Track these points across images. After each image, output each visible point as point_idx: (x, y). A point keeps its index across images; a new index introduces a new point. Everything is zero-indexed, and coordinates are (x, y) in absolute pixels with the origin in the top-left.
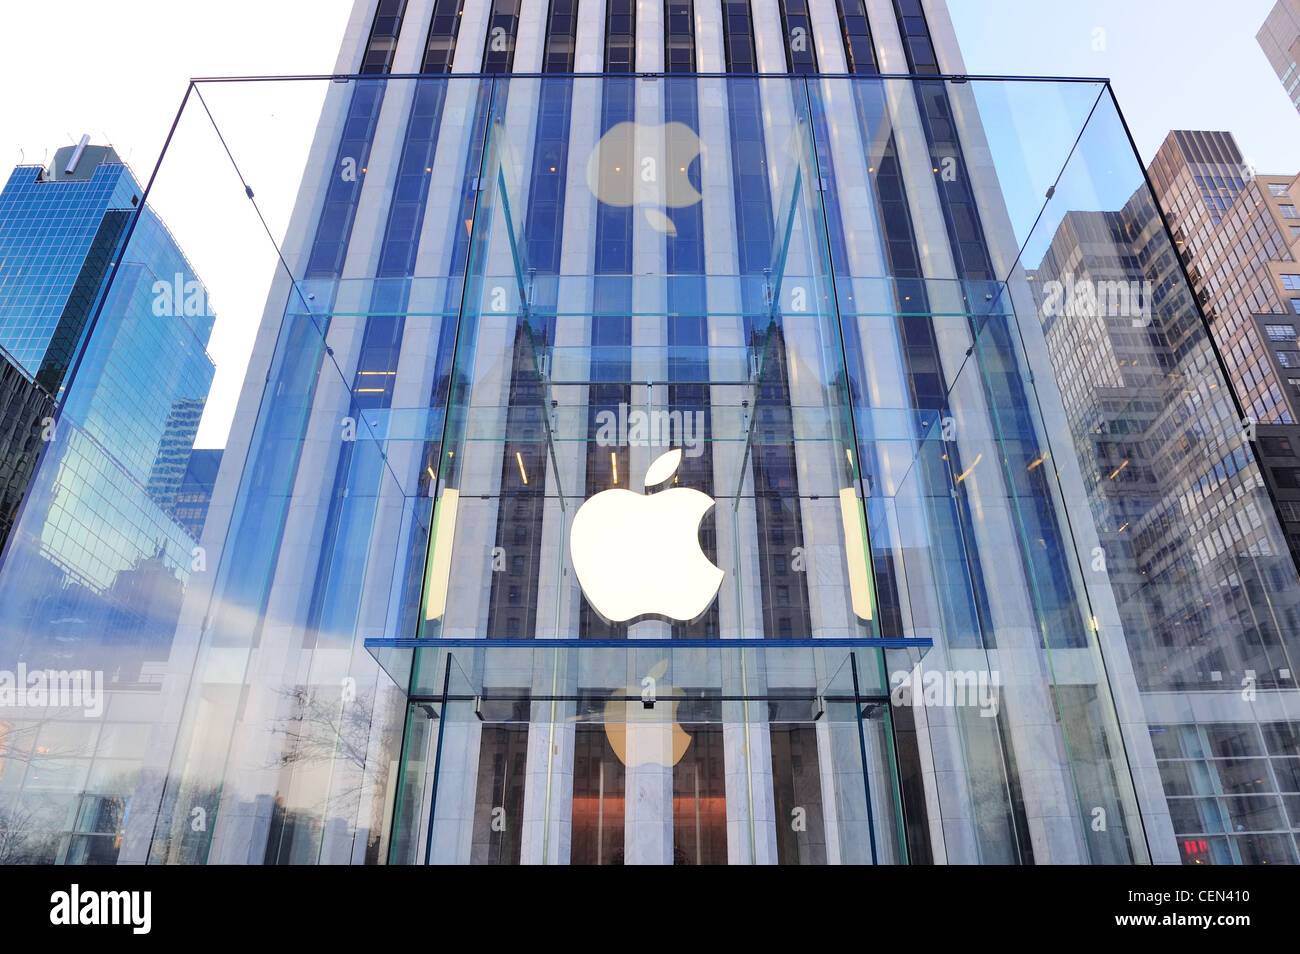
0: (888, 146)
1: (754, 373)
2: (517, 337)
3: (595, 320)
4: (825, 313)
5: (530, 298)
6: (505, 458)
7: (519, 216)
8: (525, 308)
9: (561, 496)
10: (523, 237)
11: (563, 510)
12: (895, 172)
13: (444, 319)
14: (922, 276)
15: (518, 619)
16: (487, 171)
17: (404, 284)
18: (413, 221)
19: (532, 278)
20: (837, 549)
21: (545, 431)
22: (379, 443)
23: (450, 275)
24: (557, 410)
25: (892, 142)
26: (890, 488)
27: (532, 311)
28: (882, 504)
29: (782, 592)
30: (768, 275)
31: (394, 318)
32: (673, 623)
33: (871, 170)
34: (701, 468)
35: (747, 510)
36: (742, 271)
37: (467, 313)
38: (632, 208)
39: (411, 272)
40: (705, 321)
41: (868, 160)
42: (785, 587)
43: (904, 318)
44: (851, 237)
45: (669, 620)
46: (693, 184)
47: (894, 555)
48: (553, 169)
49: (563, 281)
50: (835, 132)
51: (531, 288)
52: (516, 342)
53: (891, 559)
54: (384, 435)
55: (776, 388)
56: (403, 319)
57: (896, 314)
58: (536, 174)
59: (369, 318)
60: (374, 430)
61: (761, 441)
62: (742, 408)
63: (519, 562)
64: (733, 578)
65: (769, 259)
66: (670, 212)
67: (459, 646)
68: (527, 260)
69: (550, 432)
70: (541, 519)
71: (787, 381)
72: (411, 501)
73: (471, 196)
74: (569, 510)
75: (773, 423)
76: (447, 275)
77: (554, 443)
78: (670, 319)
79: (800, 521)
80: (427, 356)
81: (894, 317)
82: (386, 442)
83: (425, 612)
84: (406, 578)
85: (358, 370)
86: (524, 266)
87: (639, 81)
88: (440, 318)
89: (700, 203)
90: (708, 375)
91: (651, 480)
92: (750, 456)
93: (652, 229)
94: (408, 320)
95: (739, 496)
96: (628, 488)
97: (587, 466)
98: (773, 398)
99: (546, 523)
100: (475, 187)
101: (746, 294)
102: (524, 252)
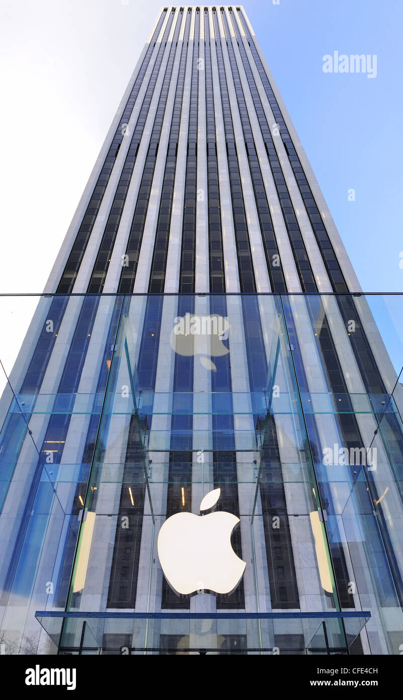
0: (324, 323)
1: (259, 444)
2: (131, 421)
3: (173, 416)
4: (297, 412)
5: (139, 404)
6: (122, 489)
7: (134, 361)
8: (136, 410)
9: (153, 515)
10: (136, 372)
11: (154, 523)
12: (328, 336)
13: (92, 415)
14: (348, 392)
15: (126, 587)
16: (119, 341)
17: (72, 397)
18: (79, 361)
19: (140, 394)
20: (311, 544)
21: (145, 477)
22: (53, 484)
23: (96, 392)
24: (151, 465)
25: (326, 321)
26: (339, 508)
27: (139, 412)
28: (335, 519)
29: (280, 570)
30: (265, 392)
31: (65, 415)
32: (216, 595)
33: (316, 335)
34: (231, 495)
35: (258, 522)
36: (252, 389)
37: (105, 413)
38: (193, 357)
39: (76, 391)
40: (232, 416)
41: (314, 330)
42: (282, 567)
43: (340, 414)
44: (307, 369)
45: (214, 593)
46: (225, 345)
47: (343, 547)
48: (153, 335)
49: (156, 395)
50: (296, 316)
51: (139, 399)
52: (131, 424)
53: (342, 548)
54: (56, 479)
55: (272, 449)
56: (70, 416)
57: (336, 413)
58: (144, 337)
59: (52, 415)
60: (51, 476)
61: (265, 481)
62: (254, 464)
63: (128, 551)
64: (251, 565)
65: (265, 383)
66: (213, 359)
67: (90, 617)
68: (138, 383)
69: (147, 478)
70: (141, 526)
71: (278, 445)
72: (68, 517)
73: (110, 354)
74: (158, 522)
75: (271, 469)
76: (95, 392)
77: (150, 484)
78: (213, 416)
79: (288, 526)
80: (83, 433)
81: (335, 415)
82: (56, 483)
83: (73, 588)
84: (63, 561)
85: (45, 440)
86: (136, 386)
87: (197, 297)
88: (90, 415)
89: (229, 354)
90: (234, 446)
91: (204, 507)
92: (259, 490)
93: (203, 368)
94: (73, 416)
95: (253, 516)
96: (191, 512)
97: (168, 494)
98: (271, 455)
99: (144, 528)
100: (112, 349)
101: (254, 402)
102: (136, 380)
